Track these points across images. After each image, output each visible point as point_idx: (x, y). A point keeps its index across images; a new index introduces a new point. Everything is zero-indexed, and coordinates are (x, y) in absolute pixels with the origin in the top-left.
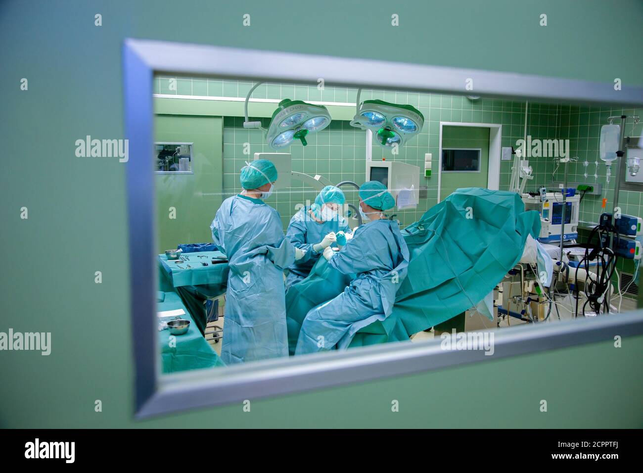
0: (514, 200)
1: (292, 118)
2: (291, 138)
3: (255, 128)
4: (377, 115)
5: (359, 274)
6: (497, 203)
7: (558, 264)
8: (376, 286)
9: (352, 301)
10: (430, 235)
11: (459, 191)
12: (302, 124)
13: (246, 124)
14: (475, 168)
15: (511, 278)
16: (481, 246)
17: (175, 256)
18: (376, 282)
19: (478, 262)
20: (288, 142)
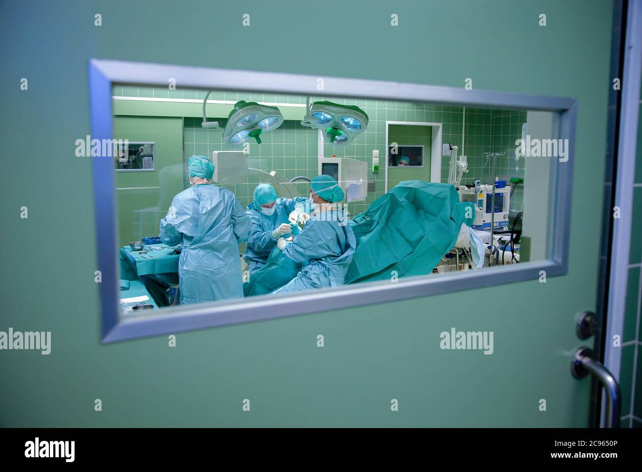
0: (449, 191)
1: (246, 118)
2: (247, 136)
3: (213, 128)
4: (326, 115)
5: (310, 261)
6: (435, 194)
7: (490, 248)
8: (326, 270)
9: (304, 284)
10: (375, 224)
11: (402, 184)
12: (256, 124)
13: (204, 124)
14: (420, 164)
15: (448, 261)
16: (420, 233)
17: (139, 247)
18: (326, 267)
19: (418, 247)
20: (244, 141)
